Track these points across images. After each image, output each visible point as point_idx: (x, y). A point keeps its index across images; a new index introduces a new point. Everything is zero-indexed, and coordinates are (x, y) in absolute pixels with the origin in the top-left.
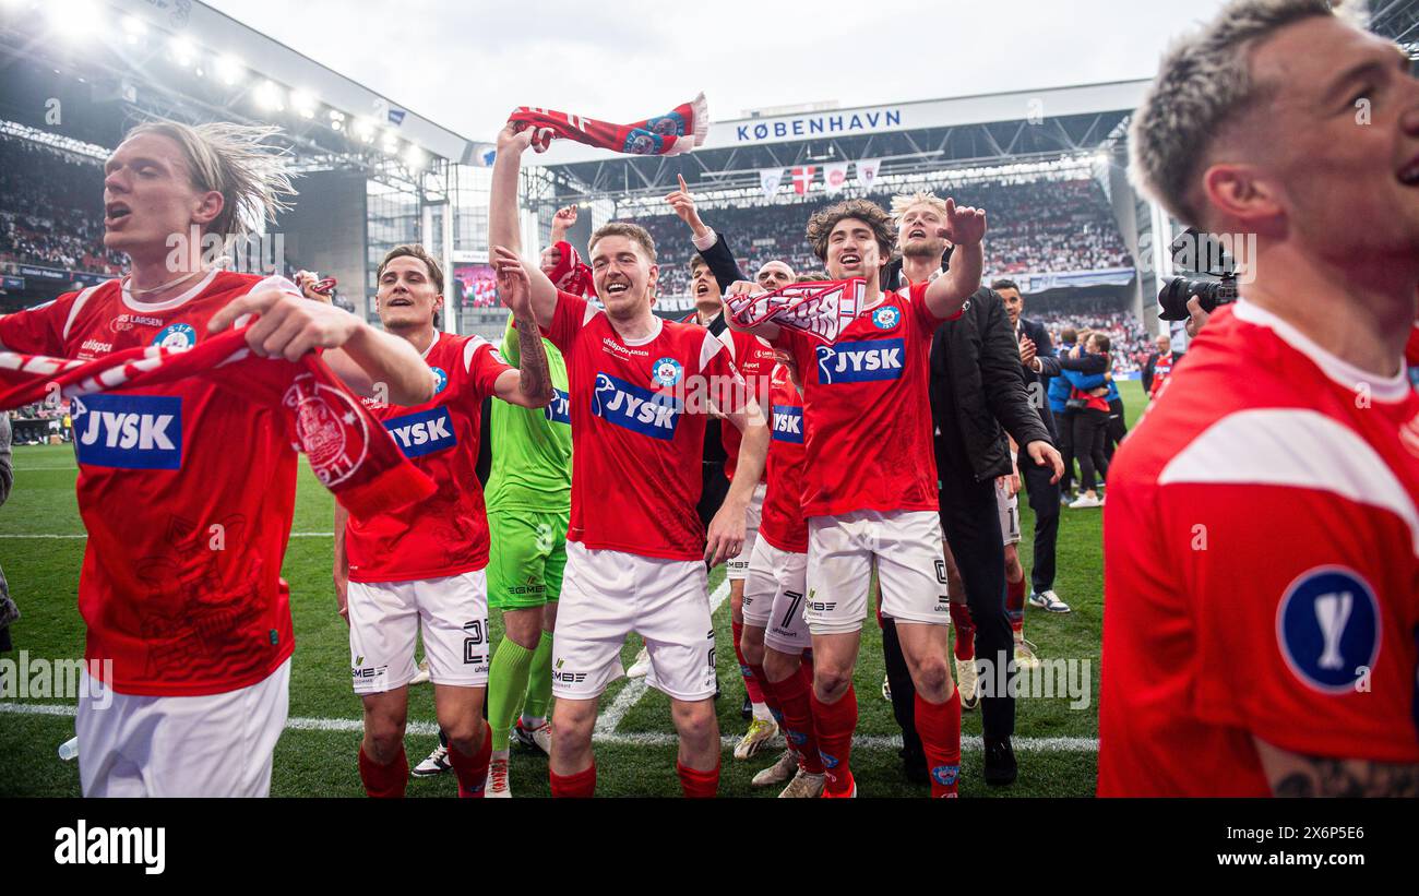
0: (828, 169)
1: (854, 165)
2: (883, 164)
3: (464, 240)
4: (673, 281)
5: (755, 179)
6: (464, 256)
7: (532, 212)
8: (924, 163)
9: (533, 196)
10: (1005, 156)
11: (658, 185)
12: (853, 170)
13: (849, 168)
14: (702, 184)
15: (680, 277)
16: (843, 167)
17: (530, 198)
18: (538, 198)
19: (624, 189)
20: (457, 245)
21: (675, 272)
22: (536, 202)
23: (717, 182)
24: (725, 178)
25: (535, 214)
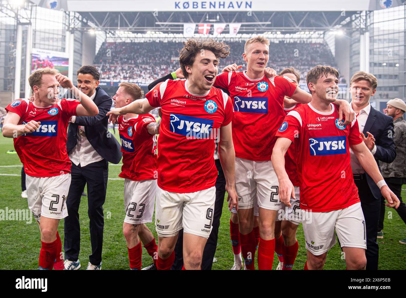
0: (216, 26)
1: (228, 25)
2: (242, 26)
3: (38, 44)
4: (134, 73)
5: (181, 28)
6: (37, 51)
7: (71, 33)
8: (259, 28)
9: (72, 26)
10: (297, 27)
11: (134, 26)
12: (228, 27)
13: (226, 26)
14: (155, 28)
15: (137, 71)
16: (223, 26)
17: (71, 27)
18: (74, 27)
19: (118, 26)
20: (34, 45)
21: (135, 69)
22: (73, 29)
23: (162, 27)
24: (166, 25)
25: (72, 35)
